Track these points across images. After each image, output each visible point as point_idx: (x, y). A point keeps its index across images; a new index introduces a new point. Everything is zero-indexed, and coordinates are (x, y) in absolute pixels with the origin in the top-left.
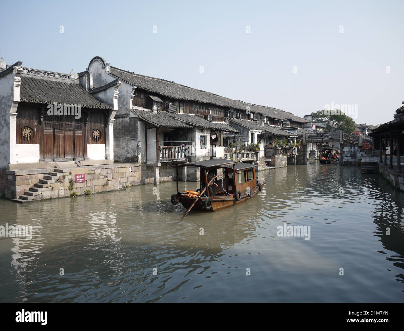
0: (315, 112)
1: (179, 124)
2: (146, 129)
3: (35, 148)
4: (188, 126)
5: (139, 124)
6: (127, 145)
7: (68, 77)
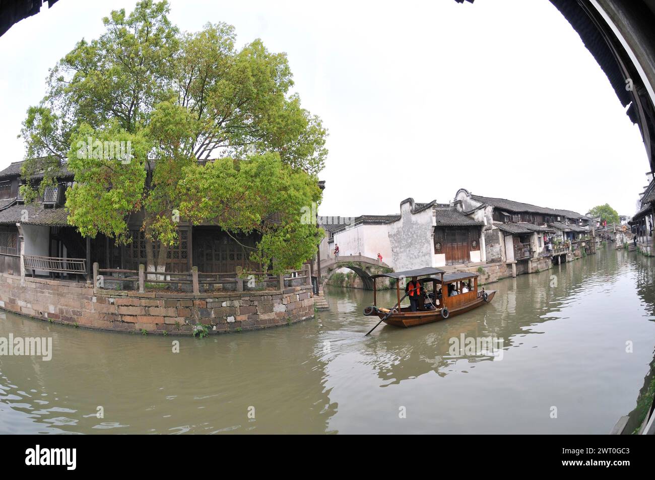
0: (591, 209)
1: (525, 231)
2: (504, 236)
3: (442, 256)
4: (529, 231)
5: (500, 234)
6: (492, 250)
7: (448, 206)
